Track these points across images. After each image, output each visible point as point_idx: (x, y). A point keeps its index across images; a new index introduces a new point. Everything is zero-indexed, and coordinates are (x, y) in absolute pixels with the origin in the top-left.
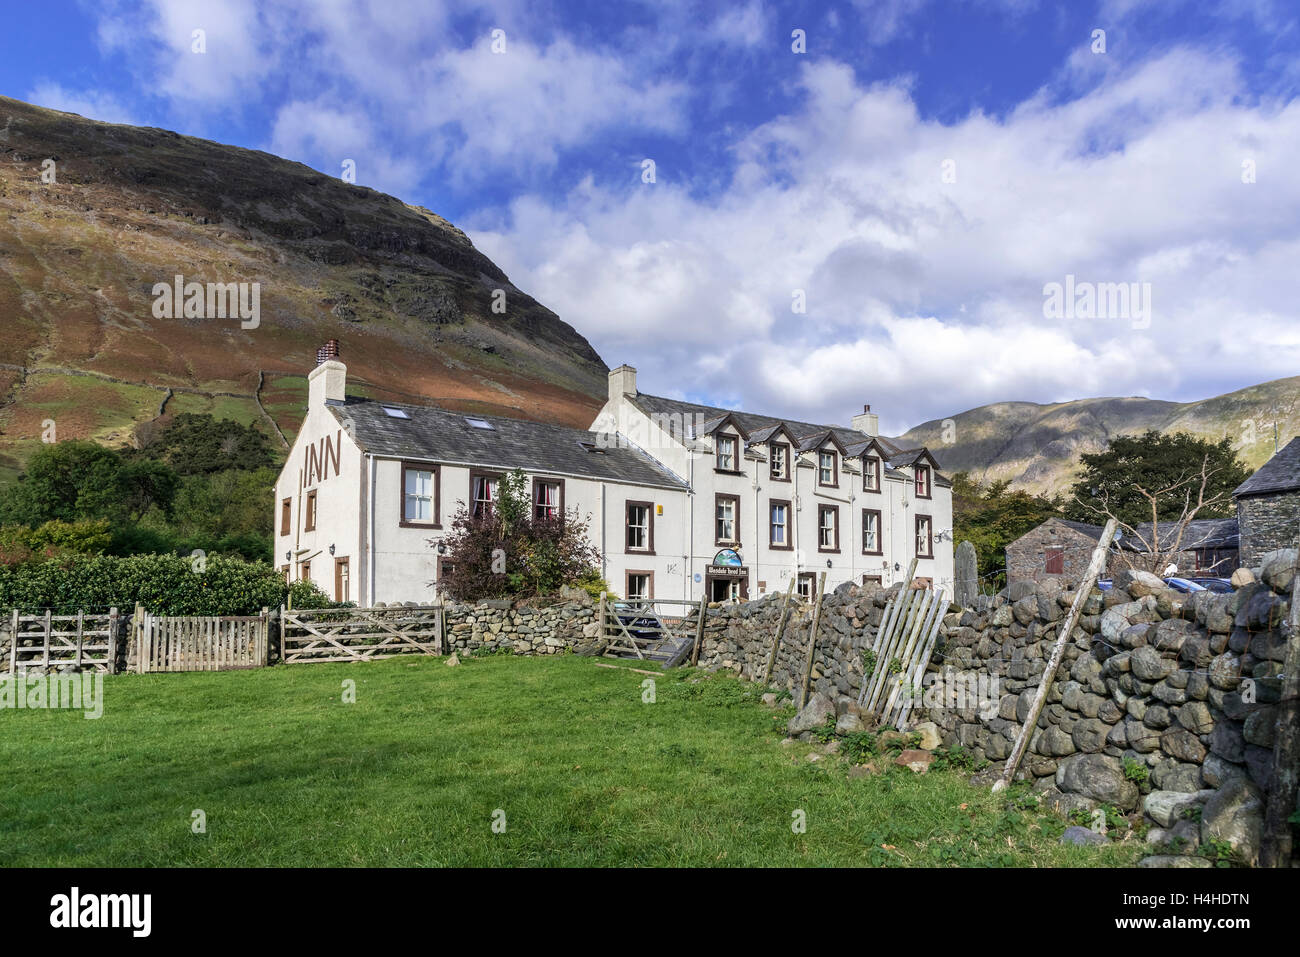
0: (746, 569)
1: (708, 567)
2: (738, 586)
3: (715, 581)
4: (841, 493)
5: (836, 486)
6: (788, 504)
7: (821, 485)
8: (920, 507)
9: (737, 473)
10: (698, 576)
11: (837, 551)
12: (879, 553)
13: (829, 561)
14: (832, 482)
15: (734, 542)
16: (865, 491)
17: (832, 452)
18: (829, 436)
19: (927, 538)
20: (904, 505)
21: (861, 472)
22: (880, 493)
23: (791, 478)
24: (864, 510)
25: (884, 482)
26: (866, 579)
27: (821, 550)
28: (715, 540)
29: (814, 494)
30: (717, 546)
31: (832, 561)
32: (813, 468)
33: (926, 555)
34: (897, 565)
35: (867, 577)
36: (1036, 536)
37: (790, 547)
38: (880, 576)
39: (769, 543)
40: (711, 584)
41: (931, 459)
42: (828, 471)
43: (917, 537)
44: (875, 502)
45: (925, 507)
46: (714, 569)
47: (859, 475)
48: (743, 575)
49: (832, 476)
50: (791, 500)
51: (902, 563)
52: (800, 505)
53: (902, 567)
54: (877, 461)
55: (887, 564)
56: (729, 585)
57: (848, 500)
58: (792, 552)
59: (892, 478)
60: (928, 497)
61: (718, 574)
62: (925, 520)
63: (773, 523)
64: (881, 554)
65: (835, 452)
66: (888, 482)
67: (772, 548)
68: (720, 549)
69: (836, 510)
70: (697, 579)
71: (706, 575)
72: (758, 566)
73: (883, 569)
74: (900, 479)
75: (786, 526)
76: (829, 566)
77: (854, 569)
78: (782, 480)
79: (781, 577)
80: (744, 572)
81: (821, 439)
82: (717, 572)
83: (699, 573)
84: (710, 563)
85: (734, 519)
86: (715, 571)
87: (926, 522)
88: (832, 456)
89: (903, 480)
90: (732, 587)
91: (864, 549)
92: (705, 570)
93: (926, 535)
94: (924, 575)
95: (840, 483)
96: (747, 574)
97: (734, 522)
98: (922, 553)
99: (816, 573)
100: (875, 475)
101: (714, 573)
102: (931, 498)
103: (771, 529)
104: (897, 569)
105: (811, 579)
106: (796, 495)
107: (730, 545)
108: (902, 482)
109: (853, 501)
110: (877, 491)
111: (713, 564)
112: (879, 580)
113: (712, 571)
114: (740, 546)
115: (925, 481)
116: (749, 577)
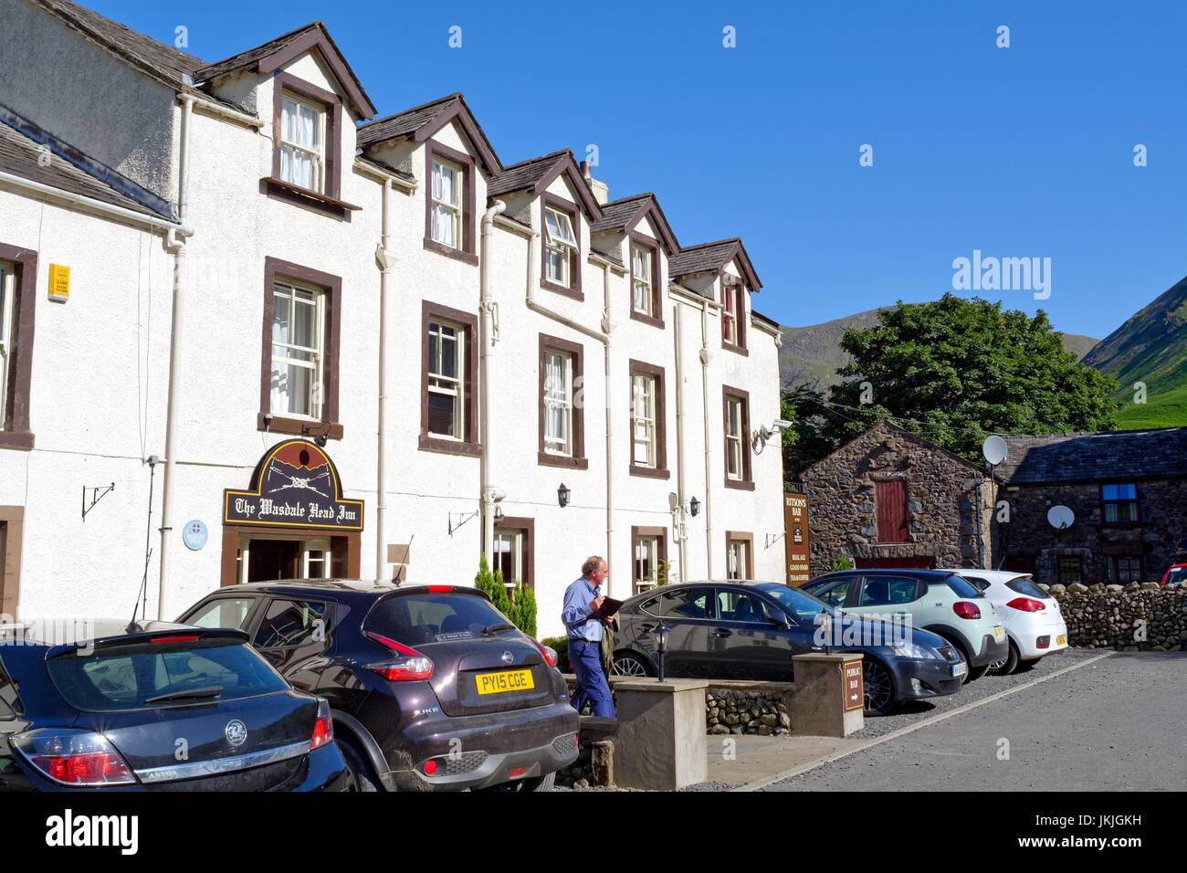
0: (356, 507)
1: (231, 497)
2: (328, 558)
3: (255, 547)
4: (586, 313)
5: (575, 292)
6: (468, 325)
7: (546, 285)
8: (726, 369)
9: (339, 210)
10: (197, 527)
11: (578, 461)
12: (661, 472)
13: (563, 490)
14: (565, 282)
15: (318, 421)
16: (635, 316)
17: (568, 206)
18: (564, 163)
19: (740, 442)
20: (703, 362)
21: (627, 267)
22: (661, 325)
23: (478, 253)
24: (632, 361)
25: (668, 301)
26: (638, 536)
27: (544, 459)
28: (258, 410)
29: (530, 306)
30: (265, 430)
31: (568, 487)
32: (528, 237)
33: (741, 480)
34: (694, 503)
35: (640, 533)
36: (856, 454)
37: (473, 446)
38: (665, 529)
39: (417, 430)
40: (239, 553)
41: (747, 265)
42: (559, 254)
43: (726, 438)
44: (653, 346)
45: (737, 371)
46: (254, 502)
47: (623, 277)
48: (344, 522)
49: (566, 266)
50: (477, 313)
51: (701, 498)
52: (495, 328)
53: (702, 508)
54: (654, 251)
55: (676, 500)
56: (301, 557)
57: (600, 332)
58: (477, 461)
59: (682, 295)
60: (741, 348)
61: (265, 517)
62: (736, 400)
63: (430, 374)
64: (666, 475)
65: (574, 209)
66: (675, 303)
67: (425, 444)
68: (275, 438)
69: (576, 354)
70: (193, 538)
71: (225, 524)
72: (386, 498)
73: (669, 511)
74: (696, 301)
75: (462, 386)
76: (563, 503)
77: (613, 512)
78: (454, 255)
79: (450, 532)
80: (351, 516)
81: (545, 168)
82: (263, 512)
83: (203, 518)
84: (243, 481)
85: (320, 350)
86: (258, 509)
87: (739, 405)
88: (568, 217)
89: (703, 303)
90: (310, 562)
91: (633, 460)
92: (221, 507)
93: (739, 437)
94: (739, 527)
95: (585, 289)
96: (358, 521)
97: (321, 358)
98: (733, 477)
99: (533, 519)
100: (649, 282)
101: (254, 517)
102: (746, 353)
103: (424, 388)
104: (694, 513)
105: (519, 538)
106: (488, 301)
107: (305, 429)
108: (701, 307)
109: (612, 338)
110: (656, 320)
111: (253, 485)
112: (661, 540)
113: (249, 509)
114: (338, 433)
115: (734, 314)
116: (362, 530)
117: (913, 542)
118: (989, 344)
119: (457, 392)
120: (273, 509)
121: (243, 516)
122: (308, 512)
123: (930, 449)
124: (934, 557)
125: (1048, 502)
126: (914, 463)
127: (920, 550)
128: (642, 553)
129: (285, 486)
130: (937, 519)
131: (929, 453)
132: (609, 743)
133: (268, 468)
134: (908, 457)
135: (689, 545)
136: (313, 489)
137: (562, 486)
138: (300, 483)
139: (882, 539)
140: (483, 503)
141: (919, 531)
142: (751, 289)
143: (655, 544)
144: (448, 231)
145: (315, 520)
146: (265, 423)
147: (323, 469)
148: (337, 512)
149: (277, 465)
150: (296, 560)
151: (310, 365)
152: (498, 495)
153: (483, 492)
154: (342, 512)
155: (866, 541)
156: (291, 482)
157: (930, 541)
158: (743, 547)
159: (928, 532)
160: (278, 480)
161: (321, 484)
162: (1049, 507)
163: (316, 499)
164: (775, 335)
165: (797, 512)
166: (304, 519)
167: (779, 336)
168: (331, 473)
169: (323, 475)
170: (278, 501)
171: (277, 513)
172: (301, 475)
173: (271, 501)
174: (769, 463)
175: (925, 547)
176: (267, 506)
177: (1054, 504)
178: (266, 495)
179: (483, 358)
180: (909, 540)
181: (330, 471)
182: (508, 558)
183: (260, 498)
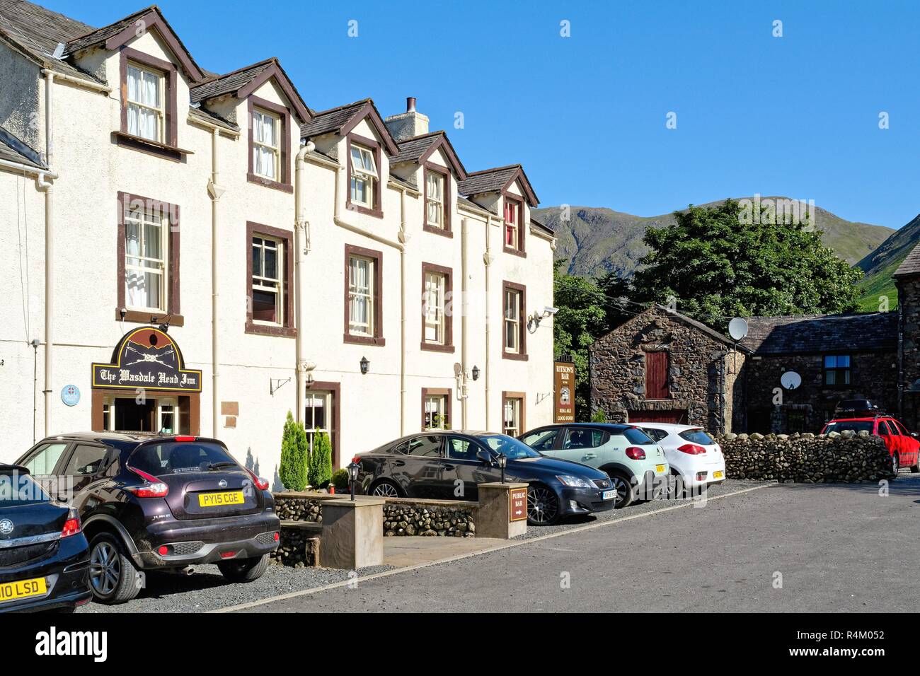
0: (196, 375)
1: (97, 369)
3: (120, 403)
4: (385, 227)
5: (376, 211)
6: (286, 239)
7: (351, 207)
9: (176, 154)
10: (71, 390)
11: (378, 340)
12: (448, 347)
13: (364, 362)
14: (369, 205)
15: (165, 312)
16: (427, 228)
17: (370, 144)
18: (367, 110)
19: (518, 324)
20: (486, 263)
21: (421, 190)
22: (450, 235)
23: (293, 184)
24: (424, 264)
25: (456, 217)
26: (426, 395)
27: (348, 339)
28: (116, 306)
29: (337, 223)
30: (121, 320)
31: (368, 360)
32: (336, 170)
33: (518, 353)
34: (475, 370)
35: (429, 393)
36: (632, 330)
37: (290, 330)
38: (450, 390)
39: (244, 319)
40: (106, 407)
41: (527, 186)
42: (364, 181)
43: (505, 321)
44: (443, 252)
45: (516, 270)
46: (116, 372)
47: (417, 198)
48: (186, 386)
49: (369, 191)
50: (293, 230)
51: (481, 367)
52: (308, 241)
53: (482, 374)
54: (445, 177)
55: (459, 369)
56: (155, 410)
57: (397, 242)
58: (293, 341)
59: (469, 211)
60: (521, 252)
61: (124, 383)
62: (514, 293)
63: (254, 277)
64: (451, 350)
65: (376, 146)
66: (462, 218)
67: (250, 329)
68: (130, 326)
69: (377, 259)
70: (69, 398)
71: (93, 388)
72: (218, 368)
73: (454, 375)
74: (482, 215)
75: (281, 285)
76: (364, 371)
77: (405, 377)
78: (273, 185)
79: (271, 392)
80: (192, 381)
81: (350, 114)
82: (122, 379)
83: (76, 384)
84: (106, 358)
85: (165, 260)
86: (118, 377)
87: (518, 296)
88: (371, 152)
89: (487, 217)
90: (162, 414)
91: (423, 338)
92: (90, 376)
93: (517, 320)
94: (514, 388)
95: (384, 208)
96: (198, 384)
97: (166, 266)
98: (509, 350)
99: (339, 383)
100: (442, 201)
101: (115, 382)
102: (524, 255)
103: (249, 287)
104: (475, 378)
105: (329, 397)
106: (302, 220)
107: (153, 319)
108: (485, 220)
109: (406, 247)
110: (446, 232)
111: (114, 360)
112: (447, 398)
113: (112, 377)
114: (179, 322)
115: (516, 225)
116: (201, 391)
117: (671, 398)
118: (758, 241)
119: (279, 290)
120: (130, 377)
121: (107, 382)
122: (157, 379)
123: (688, 327)
124: (687, 411)
125: (783, 369)
126: (676, 338)
127: (677, 405)
128: (432, 407)
129: (139, 361)
130: (690, 382)
131: (688, 330)
132: (316, 539)
133: (125, 348)
134: (671, 334)
135: (469, 402)
136: (161, 362)
137: (364, 359)
138: (151, 358)
139: (649, 396)
140: (298, 372)
141: (677, 390)
142: (530, 204)
143: (442, 400)
144: (268, 167)
145: (163, 385)
146: (121, 316)
147: (168, 348)
148: (181, 379)
149: (131, 345)
150: (152, 413)
151: (159, 271)
152: (311, 365)
153: (297, 364)
154: (185, 379)
155: (637, 397)
156: (143, 358)
157: (684, 398)
158: (518, 403)
159: (683, 391)
160: (132, 356)
161: (167, 359)
162: (783, 372)
163: (162, 369)
164: (550, 241)
165: (565, 377)
166: (155, 384)
167: (554, 241)
168: (175, 351)
169: (169, 352)
170: (134, 371)
171: (133, 380)
172: (152, 352)
173: (128, 371)
174: (542, 341)
175: (681, 403)
176: (125, 375)
177: (787, 370)
178: (124, 367)
179: (297, 264)
180: (669, 397)
181: (174, 349)
182: (320, 411)
183: (119, 369)
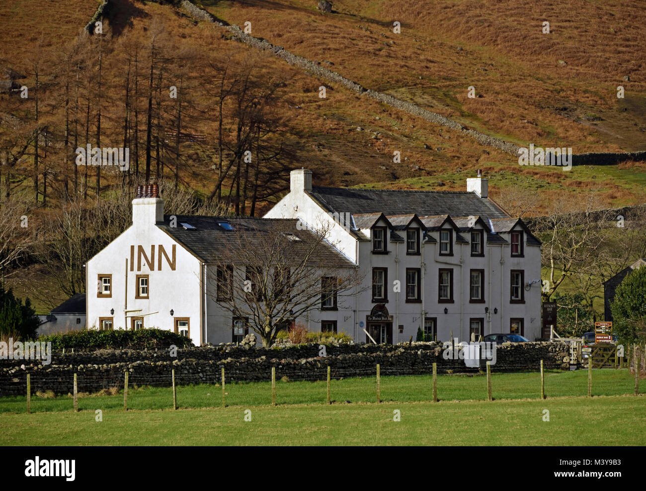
0: (392, 317)
1: (367, 317)
3: (372, 326)
4: (455, 259)
5: (451, 254)
6: (418, 270)
7: (441, 254)
8: (513, 263)
9: (386, 253)
11: (452, 301)
12: (483, 301)
14: (448, 252)
15: (383, 299)
16: (473, 256)
20: (501, 264)
22: (484, 256)
23: (421, 252)
24: (471, 270)
25: (487, 248)
27: (440, 301)
28: (372, 299)
29: (436, 261)
31: (447, 308)
33: (520, 300)
34: (495, 310)
35: (473, 320)
37: (420, 300)
38: (483, 318)
39: (405, 298)
40: (369, 327)
42: (446, 243)
43: (511, 287)
45: (518, 264)
46: (372, 317)
47: (468, 245)
48: (389, 320)
50: (420, 267)
51: (498, 308)
52: (425, 270)
55: (488, 310)
56: (380, 328)
57: (459, 263)
58: (420, 304)
59: (492, 244)
60: (522, 255)
61: (374, 320)
62: (517, 274)
63: (409, 284)
67: (407, 301)
68: (375, 304)
69: (451, 271)
70: (361, 324)
71: (367, 322)
72: (398, 315)
73: (485, 313)
75: (417, 286)
76: (446, 313)
77: (462, 314)
78: (414, 254)
79: (414, 322)
80: (391, 319)
83: (362, 321)
84: (369, 313)
85: (383, 283)
87: (520, 275)
91: (471, 299)
92: (366, 319)
93: (520, 286)
94: (517, 316)
95: (454, 252)
97: (384, 286)
98: (514, 299)
99: (437, 318)
102: (523, 257)
104: (496, 313)
105: (433, 322)
107: (381, 301)
109: (463, 265)
110: (482, 255)
111: (371, 314)
112: (482, 321)
113: (371, 319)
114: (387, 302)
115: (519, 243)
116: (393, 322)
122: (382, 319)
128: (475, 326)
129: (378, 314)
133: (374, 310)
136: (383, 314)
138: (380, 313)
140: (422, 314)
143: (480, 322)
145: (383, 321)
146: (373, 302)
147: (384, 310)
148: (387, 319)
149: (376, 309)
152: (426, 312)
153: (422, 312)
154: (389, 318)
158: (520, 322)
160: (376, 313)
161: (384, 312)
163: (383, 316)
165: (550, 310)
168: (386, 310)
170: (376, 317)
171: (376, 319)
172: (381, 311)
176: (374, 318)
178: (374, 316)
179: (422, 278)
182: (430, 328)
